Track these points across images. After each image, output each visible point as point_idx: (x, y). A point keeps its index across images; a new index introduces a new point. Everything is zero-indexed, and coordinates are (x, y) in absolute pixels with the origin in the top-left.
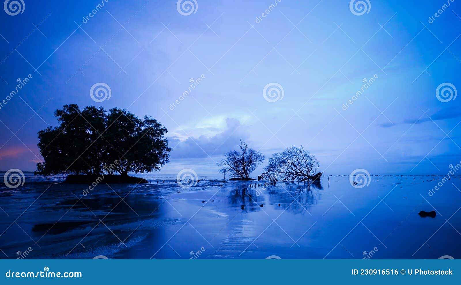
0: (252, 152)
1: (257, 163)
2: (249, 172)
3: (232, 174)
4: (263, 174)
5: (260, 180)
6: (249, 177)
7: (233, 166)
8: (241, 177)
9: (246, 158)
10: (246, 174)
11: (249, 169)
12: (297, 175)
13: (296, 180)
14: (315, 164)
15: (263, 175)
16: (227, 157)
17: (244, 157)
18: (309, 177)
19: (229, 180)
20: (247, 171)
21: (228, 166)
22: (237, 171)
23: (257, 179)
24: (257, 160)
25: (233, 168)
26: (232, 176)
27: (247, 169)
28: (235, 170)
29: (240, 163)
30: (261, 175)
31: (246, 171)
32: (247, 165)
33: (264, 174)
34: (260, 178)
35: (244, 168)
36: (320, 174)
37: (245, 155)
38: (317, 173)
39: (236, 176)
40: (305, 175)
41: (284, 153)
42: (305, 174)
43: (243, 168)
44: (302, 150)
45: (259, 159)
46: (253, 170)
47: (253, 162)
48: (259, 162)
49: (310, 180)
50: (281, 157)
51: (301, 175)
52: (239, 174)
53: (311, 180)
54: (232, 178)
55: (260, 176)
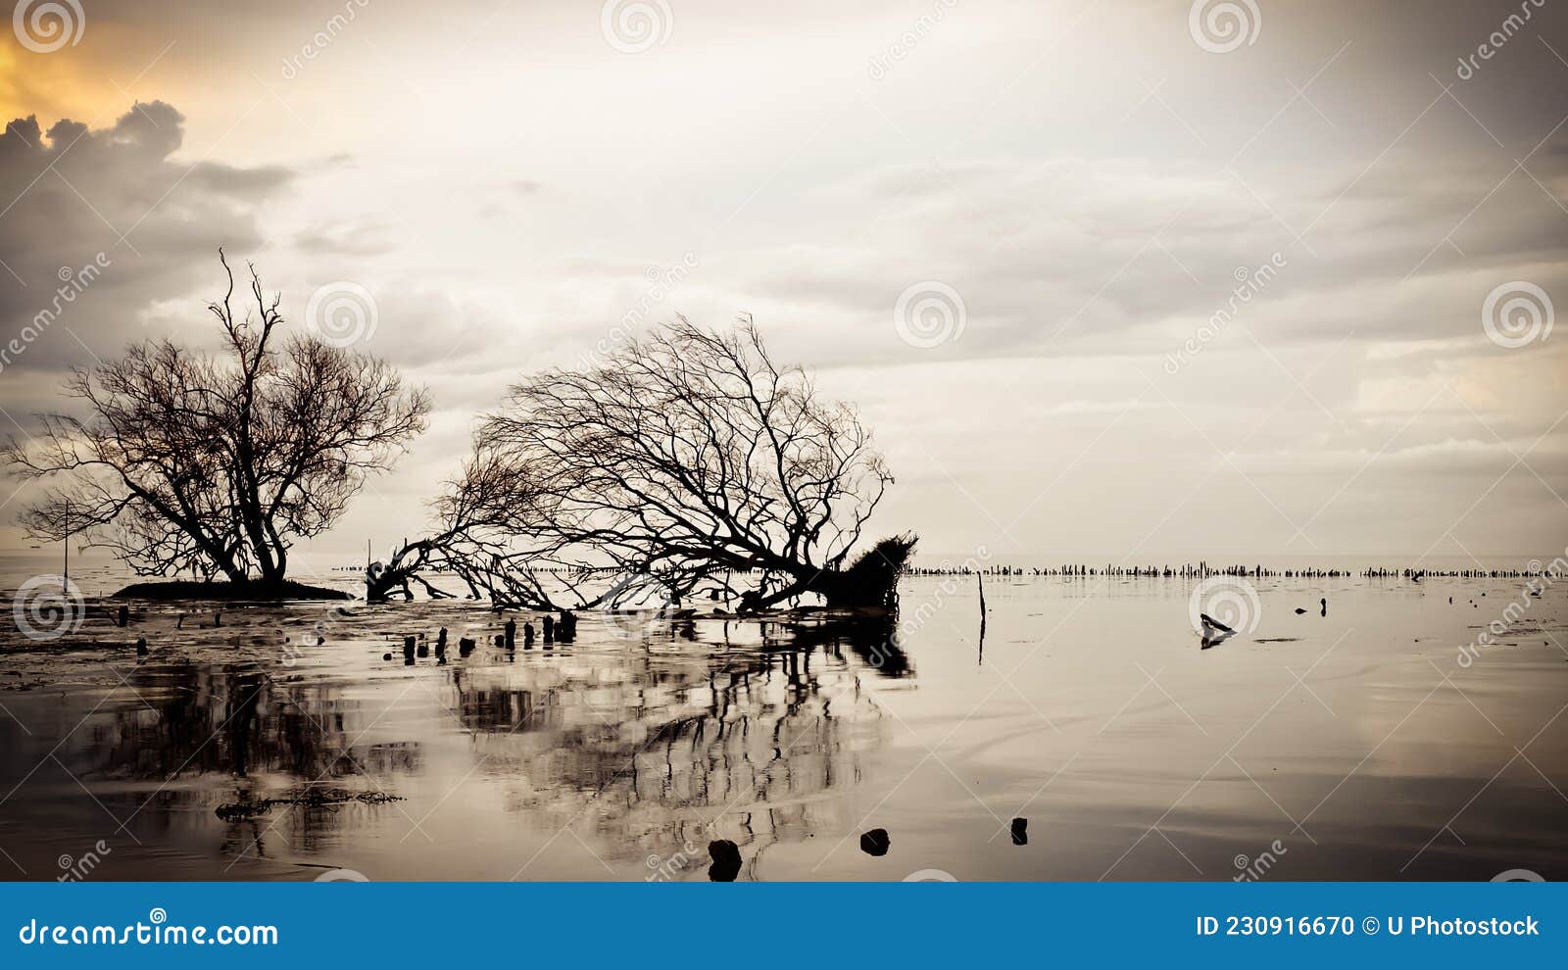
0: (320, 362)
1: (358, 453)
2: (297, 528)
3: (139, 544)
4: (407, 549)
5: (385, 599)
6: (287, 576)
7: (152, 478)
8: (222, 576)
9: (265, 411)
10: (262, 553)
11: (293, 507)
12: (717, 556)
13: (699, 600)
14: (857, 469)
15: (414, 555)
16: (102, 395)
17: (246, 406)
18: (809, 578)
19: (117, 596)
20: (279, 522)
21: (104, 473)
22: (191, 523)
23: (362, 591)
24: (368, 430)
25: (150, 496)
26: (139, 562)
27: (278, 502)
28: (173, 517)
29: (212, 450)
30: (395, 562)
31: (270, 529)
32: (271, 474)
33: (425, 546)
34: (384, 582)
35: (247, 491)
36: (892, 556)
37: (263, 383)
38: (867, 544)
39: (170, 561)
40: (772, 562)
41: (608, 376)
42: (778, 549)
43: (242, 494)
44: (750, 357)
45: (377, 424)
46: (325, 514)
47: (327, 446)
48: (378, 448)
49: (808, 599)
50: (580, 411)
51: (742, 566)
52: (203, 544)
53: (823, 602)
54: (141, 580)
55: (386, 561)
